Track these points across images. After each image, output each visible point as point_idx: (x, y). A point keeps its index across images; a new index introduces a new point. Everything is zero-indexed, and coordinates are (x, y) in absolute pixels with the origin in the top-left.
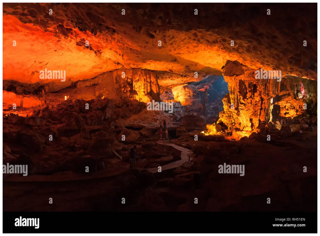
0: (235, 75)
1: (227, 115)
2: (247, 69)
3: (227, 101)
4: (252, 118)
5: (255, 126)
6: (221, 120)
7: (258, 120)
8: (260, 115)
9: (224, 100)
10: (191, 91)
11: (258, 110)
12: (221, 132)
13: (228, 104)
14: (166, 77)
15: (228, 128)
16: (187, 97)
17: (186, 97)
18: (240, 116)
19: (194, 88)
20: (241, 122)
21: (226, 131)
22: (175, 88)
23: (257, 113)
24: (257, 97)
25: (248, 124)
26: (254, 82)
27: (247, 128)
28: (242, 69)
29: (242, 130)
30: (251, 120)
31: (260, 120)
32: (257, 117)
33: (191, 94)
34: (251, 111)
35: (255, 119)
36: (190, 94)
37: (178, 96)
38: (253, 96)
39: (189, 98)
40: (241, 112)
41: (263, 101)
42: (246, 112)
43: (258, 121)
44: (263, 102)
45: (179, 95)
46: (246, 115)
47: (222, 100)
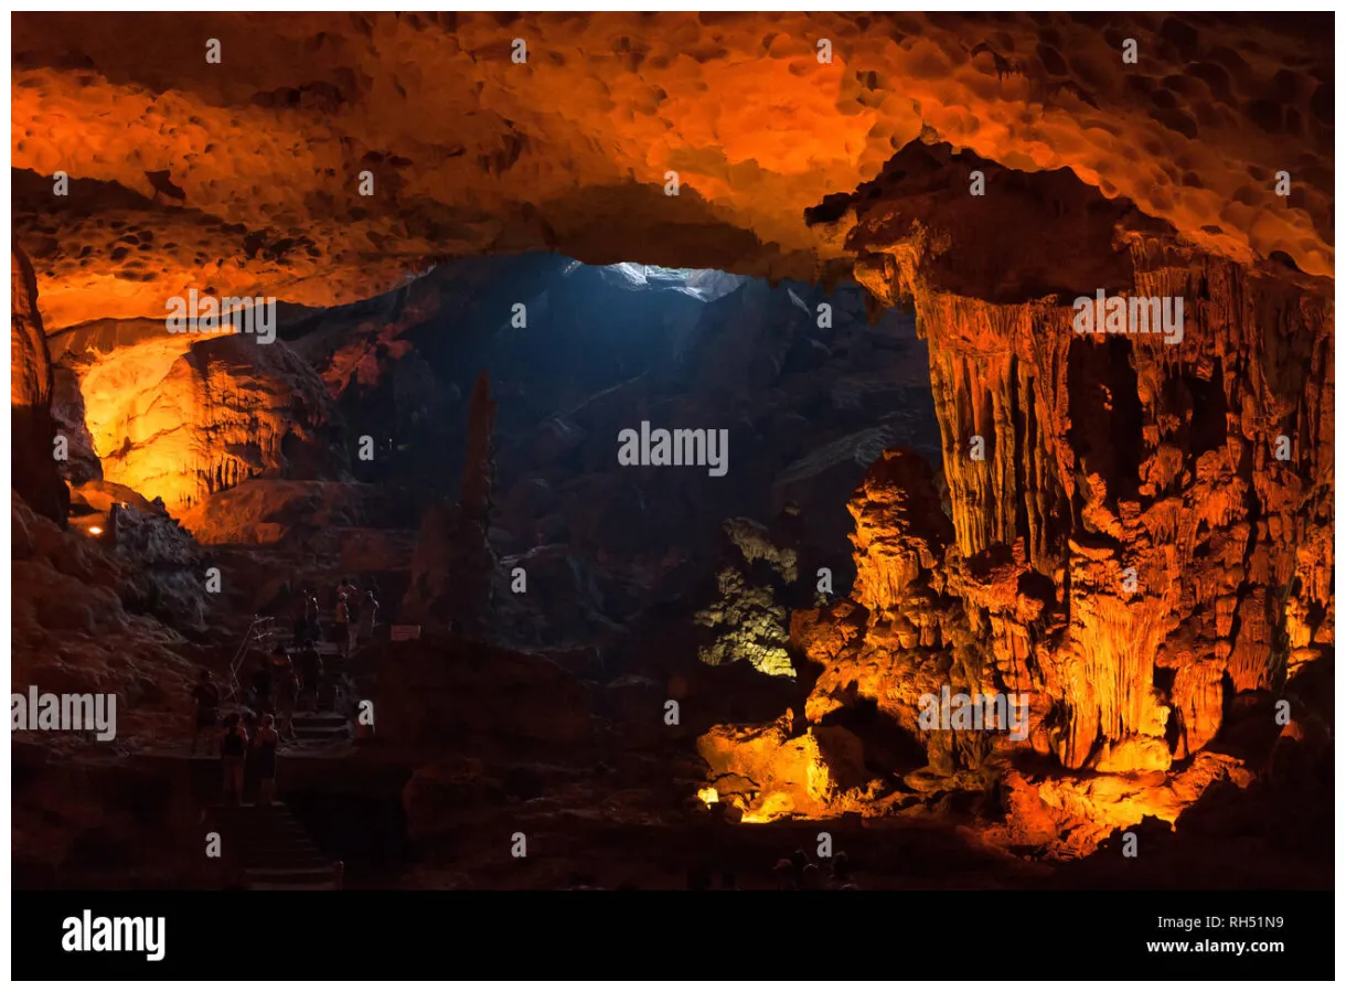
0: (1050, 298)
1: (904, 639)
2: (1165, 249)
3: (901, 515)
4: (1173, 665)
5: (1190, 735)
6: (854, 685)
7: (1213, 684)
8: (1231, 639)
9: (872, 505)
10: (262, 395)
11: (1217, 598)
12: (870, 794)
13: (912, 541)
14: (85, 244)
15: (934, 754)
16: (221, 457)
17: (216, 463)
18: (1068, 649)
19: (291, 370)
20: (1077, 696)
21: (915, 782)
22: (116, 360)
23: (1213, 622)
24: (1214, 487)
25: (1138, 715)
26: (1198, 362)
27: (1129, 749)
28: (1115, 247)
29: (1086, 773)
30: (1164, 682)
31: (1231, 681)
32: (1211, 656)
33: (263, 433)
34: (1164, 608)
35: (1197, 670)
36: (253, 426)
37: (128, 446)
38: (1186, 479)
39: (243, 464)
40: (1082, 609)
41: (1260, 525)
42: (1127, 616)
43: (1219, 690)
44: (1262, 536)
45: (141, 433)
46: (1130, 639)
47: (851, 509)
